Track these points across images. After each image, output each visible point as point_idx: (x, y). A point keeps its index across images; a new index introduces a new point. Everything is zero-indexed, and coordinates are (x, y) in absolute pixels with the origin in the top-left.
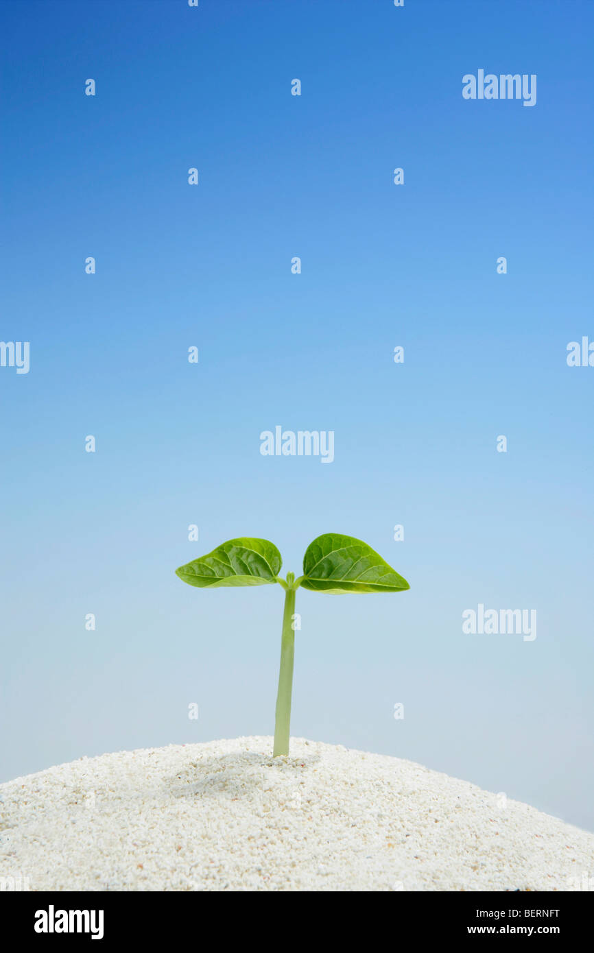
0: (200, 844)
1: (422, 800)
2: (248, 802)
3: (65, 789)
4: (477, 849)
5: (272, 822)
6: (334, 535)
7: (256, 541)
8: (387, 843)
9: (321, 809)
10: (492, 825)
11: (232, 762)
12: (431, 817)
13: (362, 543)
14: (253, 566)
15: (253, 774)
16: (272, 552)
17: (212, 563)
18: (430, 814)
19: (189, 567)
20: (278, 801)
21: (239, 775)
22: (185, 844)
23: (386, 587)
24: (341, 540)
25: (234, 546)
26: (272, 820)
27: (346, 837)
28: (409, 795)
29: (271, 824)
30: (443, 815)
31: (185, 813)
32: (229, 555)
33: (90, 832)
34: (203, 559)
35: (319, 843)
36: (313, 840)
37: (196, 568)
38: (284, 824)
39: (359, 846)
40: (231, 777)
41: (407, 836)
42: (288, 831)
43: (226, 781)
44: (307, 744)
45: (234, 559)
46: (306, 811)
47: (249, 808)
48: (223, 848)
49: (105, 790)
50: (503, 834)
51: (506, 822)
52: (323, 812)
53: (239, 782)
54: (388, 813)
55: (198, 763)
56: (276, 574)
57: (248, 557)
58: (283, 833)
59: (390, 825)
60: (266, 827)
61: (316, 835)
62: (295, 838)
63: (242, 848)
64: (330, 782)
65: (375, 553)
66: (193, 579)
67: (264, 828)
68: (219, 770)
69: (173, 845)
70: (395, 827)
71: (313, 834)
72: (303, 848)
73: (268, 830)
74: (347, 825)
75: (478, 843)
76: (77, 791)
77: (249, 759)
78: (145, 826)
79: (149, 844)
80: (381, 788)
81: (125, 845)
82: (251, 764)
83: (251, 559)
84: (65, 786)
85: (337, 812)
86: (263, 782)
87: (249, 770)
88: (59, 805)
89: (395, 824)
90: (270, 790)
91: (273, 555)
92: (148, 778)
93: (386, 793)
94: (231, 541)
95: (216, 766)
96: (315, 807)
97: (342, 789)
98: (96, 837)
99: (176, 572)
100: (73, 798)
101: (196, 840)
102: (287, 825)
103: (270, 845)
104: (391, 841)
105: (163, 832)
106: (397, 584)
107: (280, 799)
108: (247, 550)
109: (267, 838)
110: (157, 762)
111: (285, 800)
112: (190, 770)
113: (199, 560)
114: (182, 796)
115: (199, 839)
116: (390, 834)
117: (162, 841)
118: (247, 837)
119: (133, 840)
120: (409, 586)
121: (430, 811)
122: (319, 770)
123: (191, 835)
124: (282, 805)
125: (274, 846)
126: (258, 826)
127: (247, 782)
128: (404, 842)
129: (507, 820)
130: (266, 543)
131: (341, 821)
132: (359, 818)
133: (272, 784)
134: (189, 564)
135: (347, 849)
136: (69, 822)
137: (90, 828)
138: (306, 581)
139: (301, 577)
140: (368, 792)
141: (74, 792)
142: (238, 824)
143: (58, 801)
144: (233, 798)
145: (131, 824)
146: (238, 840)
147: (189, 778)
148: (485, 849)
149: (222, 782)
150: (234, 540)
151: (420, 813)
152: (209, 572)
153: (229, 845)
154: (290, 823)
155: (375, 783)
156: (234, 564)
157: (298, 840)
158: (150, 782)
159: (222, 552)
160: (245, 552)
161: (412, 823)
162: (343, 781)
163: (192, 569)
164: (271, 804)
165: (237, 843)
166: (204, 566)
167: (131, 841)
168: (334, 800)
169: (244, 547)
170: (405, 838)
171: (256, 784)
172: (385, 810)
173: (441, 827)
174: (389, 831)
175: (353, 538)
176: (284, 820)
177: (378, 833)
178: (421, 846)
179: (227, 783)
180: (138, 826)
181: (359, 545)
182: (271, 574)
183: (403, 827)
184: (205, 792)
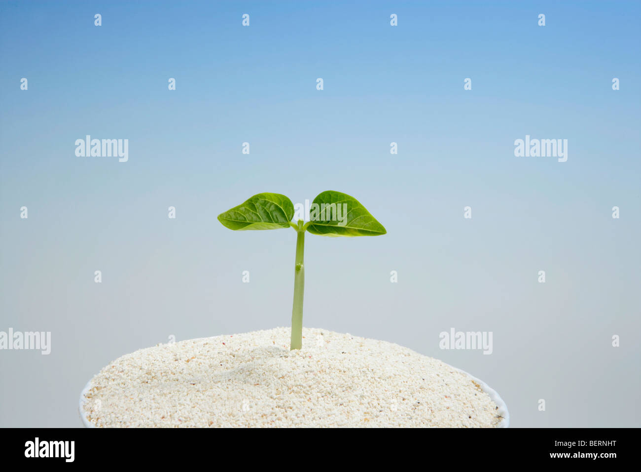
0: (226, 420)
1: (395, 384)
2: (266, 387)
3: (141, 371)
4: (431, 421)
5: (281, 403)
6: (333, 192)
7: (275, 195)
8: (365, 417)
9: (318, 392)
10: (445, 401)
11: (259, 354)
12: (400, 397)
13: (353, 199)
14: (274, 214)
15: (272, 365)
16: (287, 204)
17: (244, 211)
18: (400, 394)
19: (228, 214)
20: (288, 386)
21: (262, 365)
22: (215, 420)
23: (369, 232)
24: (337, 196)
25: (260, 199)
26: (282, 401)
27: (334, 414)
28: (387, 379)
29: (280, 404)
30: (410, 394)
31: (219, 395)
32: (257, 205)
33: (151, 408)
34: (238, 208)
35: (314, 419)
36: (309, 416)
37: (232, 214)
38: (290, 404)
39: (342, 421)
40: (256, 367)
41: (380, 411)
42: (291, 410)
43: (252, 370)
44: (322, 334)
45: (260, 208)
46: (307, 394)
47: (266, 392)
48: (242, 423)
49: (168, 373)
50: (453, 408)
51: (458, 397)
52: (319, 395)
53: (261, 371)
54: (369, 394)
55: (236, 353)
56: (290, 220)
57: (270, 207)
58: (288, 412)
59: (368, 403)
60: (276, 407)
61: (312, 413)
62: (296, 415)
63: (257, 424)
64: (328, 371)
65: (362, 206)
66: (229, 223)
67: (274, 407)
68: (249, 361)
69: (207, 421)
70: (372, 404)
71: (310, 412)
72: (301, 423)
73: (277, 409)
74: (336, 404)
75: (432, 416)
76: (148, 373)
77: (271, 352)
78: (189, 405)
79: (190, 419)
80: (367, 374)
81: (173, 421)
82: (273, 356)
83: (272, 208)
84: (141, 369)
85: (330, 394)
86: (278, 371)
87: (271, 361)
88: (135, 383)
89: (373, 402)
90: (283, 377)
91: (288, 206)
92: (199, 365)
93: (369, 378)
94: (257, 196)
95: (248, 357)
96: (314, 391)
97: (337, 376)
98: (153, 413)
99: (218, 218)
100: (146, 379)
101: (223, 417)
102: (292, 405)
103: (277, 421)
104: (368, 417)
105: (201, 411)
106: (376, 230)
107: (289, 385)
108: (269, 202)
109: (276, 415)
110: (208, 351)
111: (293, 386)
112: (229, 360)
113: (234, 209)
114: (219, 382)
115: (226, 416)
116: (368, 410)
117: (199, 417)
118: (261, 415)
119: (179, 417)
120: (385, 231)
121: (400, 391)
122: (321, 361)
123: (221, 412)
124: (290, 389)
125: (280, 421)
126: (270, 406)
127: (267, 372)
128: (377, 416)
129: (459, 395)
130: (283, 197)
131: (332, 401)
132: (346, 399)
133: (284, 374)
134: (227, 212)
135: (333, 424)
136: (138, 400)
137: (150, 405)
138: (312, 226)
139: (309, 222)
140: (356, 378)
141: (147, 373)
142: (256, 405)
143: (135, 380)
144: (255, 383)
145: (179, 404)
146: (254, 417)
147: (228, 365)
148: (437, 421)
149: (249, 371)
150: (260, 194)
151: (392, 393)
152: (242, 218)
153: (247, 421)
154: (294, 404)
155: (361, 370)
156: (260, 212)
157: (298, 417)
158: (200, 368)
159: (252, 203)
160: (267, 203)
161: (385, 401)
162: (339, 369)
163: (229, 215)
164: (282, 389)
165: (253, 419)
166: (238, 213)
167: (178, 417)
168: (329, 385)
169: (267, 200)
170: (378, 413)
171: (274, 373)
172: (367, 391)
173: (407, 404)
174: (367, 408)
175: (346, 195)
176: (290, 401)
177: (358, 410)
178: (389, 419)
179: (253, 372)
180: (184, 405)
181: (350, 200)
182: (287, 220)
183: (379, 404)
184: (235, 379)
